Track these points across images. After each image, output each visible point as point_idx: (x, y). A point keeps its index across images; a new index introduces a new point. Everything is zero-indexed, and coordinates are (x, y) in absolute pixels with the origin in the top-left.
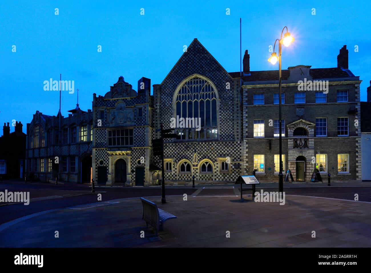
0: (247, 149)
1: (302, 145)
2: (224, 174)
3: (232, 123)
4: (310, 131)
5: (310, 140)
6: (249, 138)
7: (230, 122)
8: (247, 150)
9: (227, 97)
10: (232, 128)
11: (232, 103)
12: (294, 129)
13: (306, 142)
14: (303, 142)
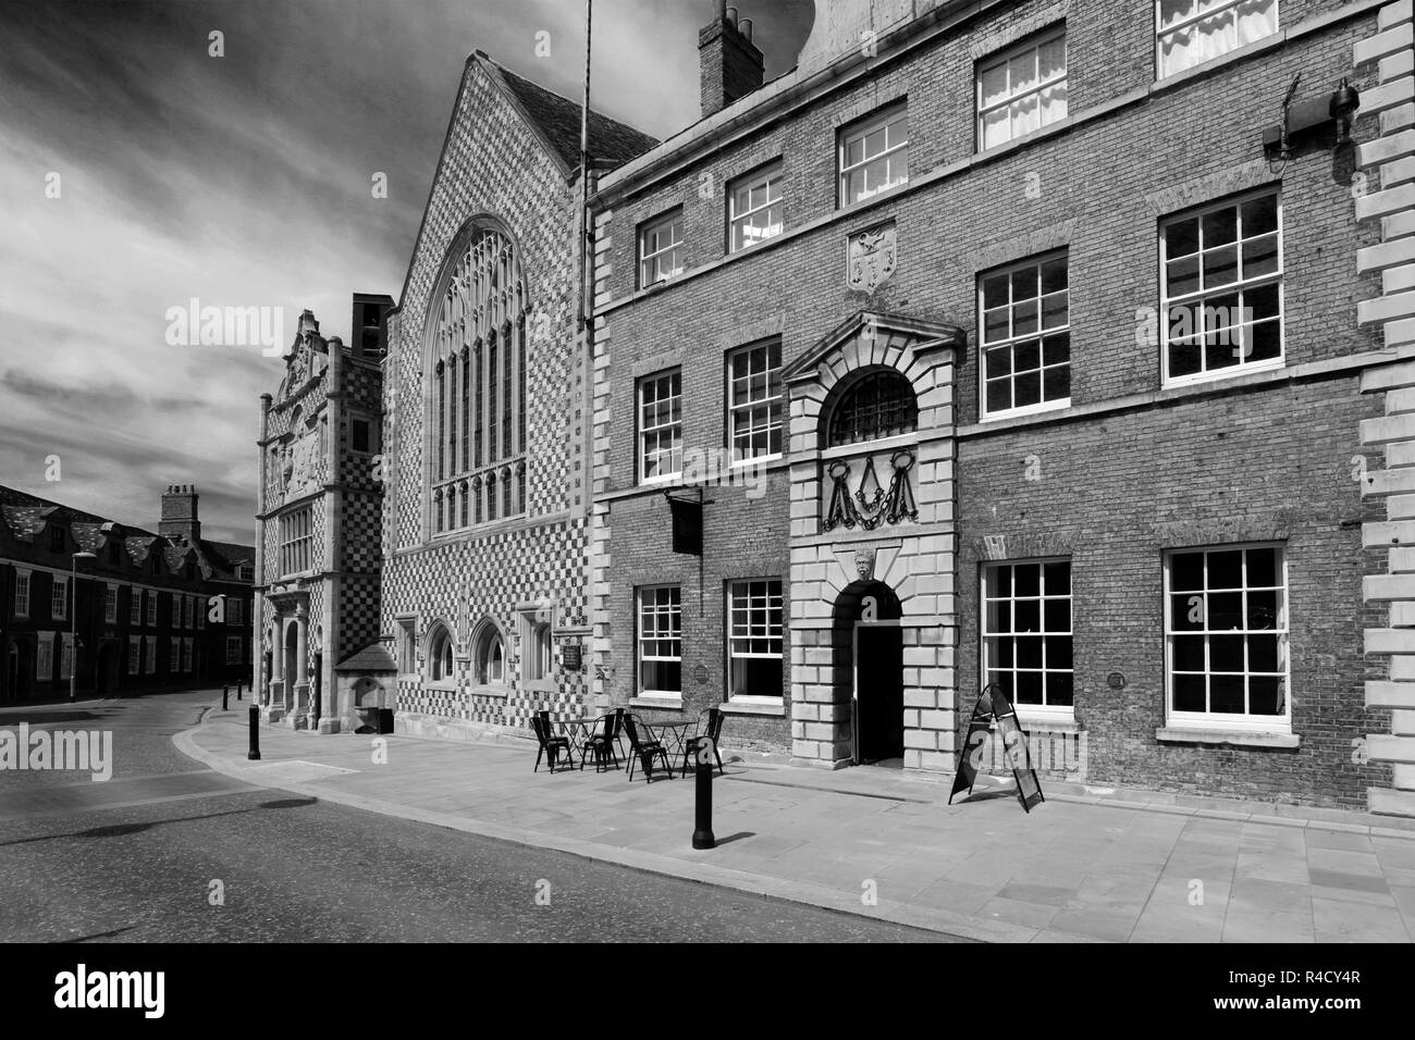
0: (608, 557)
1: (878, 498)
2: (535, 693)
3: (563, 421)
4: (927, 382)
5: (923, 454)
6: (616, 490)
7: (558, 416)
8: (606, 560)
9: (550, 290)
10: (563, 447)
11: (564, 312)
12: (822, 395)
13: (901, 474)
14: (886, 479)
